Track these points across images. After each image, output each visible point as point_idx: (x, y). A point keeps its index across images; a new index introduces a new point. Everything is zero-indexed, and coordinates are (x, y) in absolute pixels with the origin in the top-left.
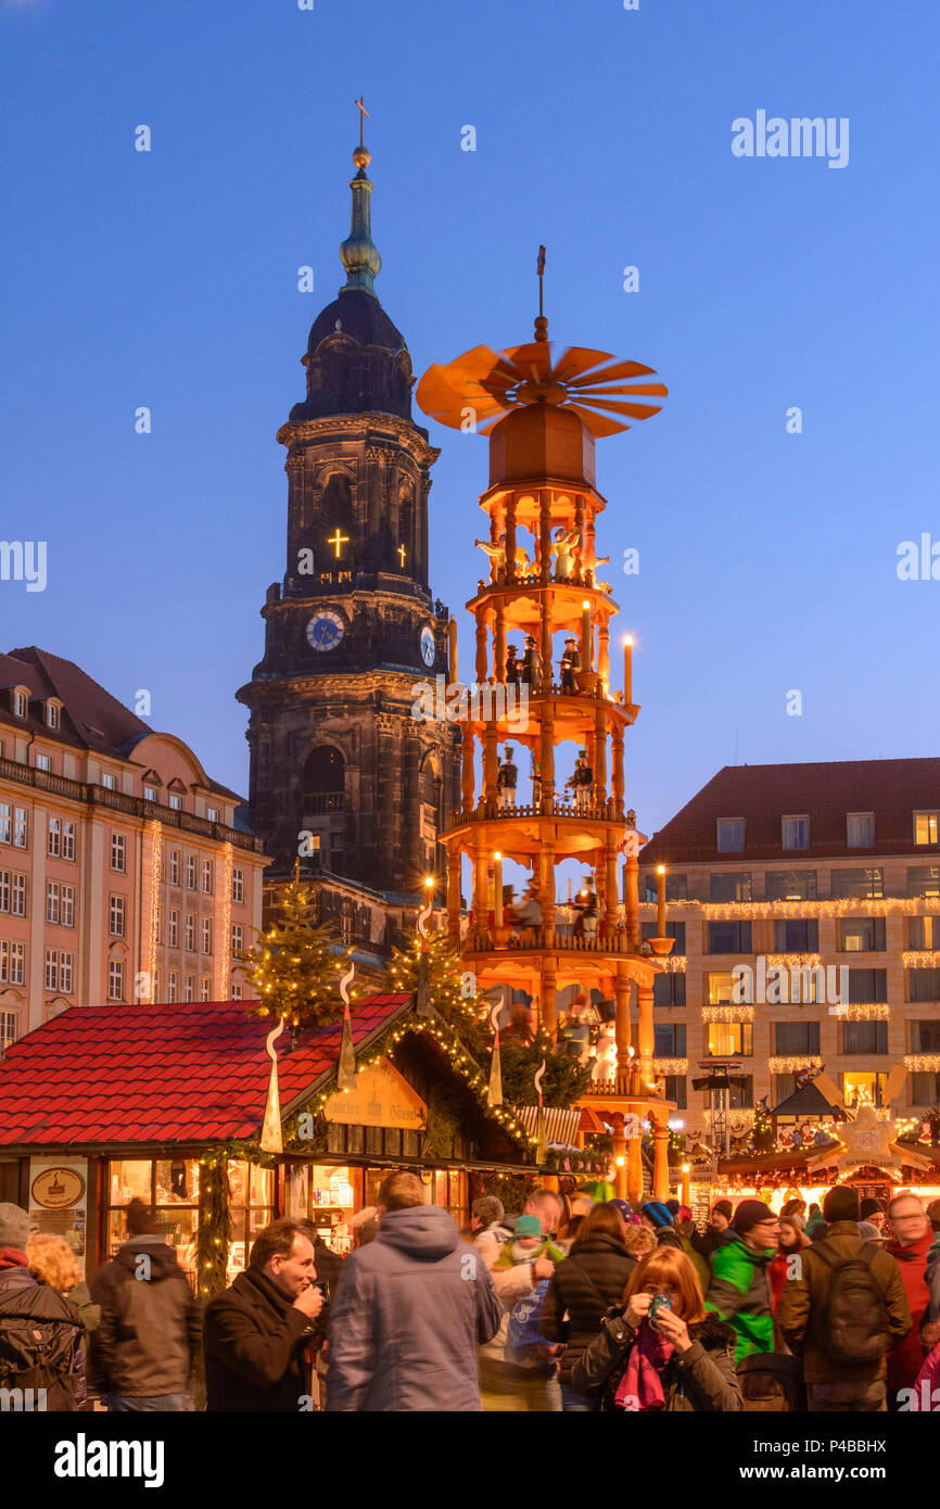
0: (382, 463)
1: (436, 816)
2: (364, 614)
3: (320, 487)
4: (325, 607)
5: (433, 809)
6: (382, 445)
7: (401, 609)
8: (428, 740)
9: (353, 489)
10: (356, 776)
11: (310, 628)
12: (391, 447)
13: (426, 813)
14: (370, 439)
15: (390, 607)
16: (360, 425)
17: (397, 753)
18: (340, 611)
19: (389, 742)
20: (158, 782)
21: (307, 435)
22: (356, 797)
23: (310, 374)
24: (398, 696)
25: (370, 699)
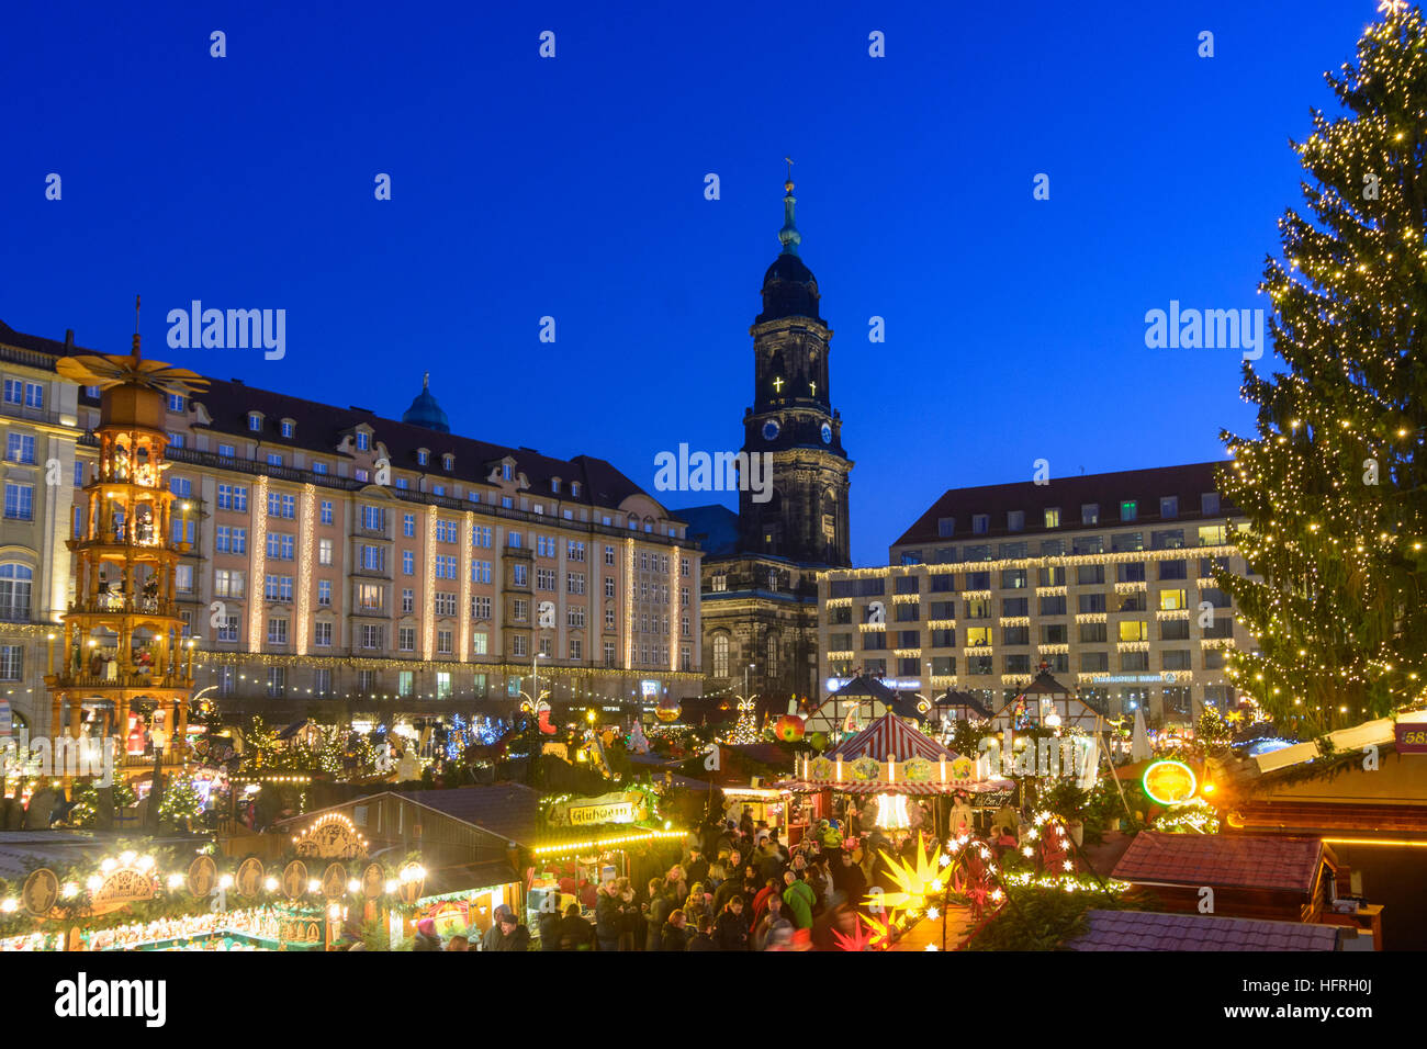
0: (798, 340)
1: (834, 521)
2: (790, 420)
3: (768, 357)
4: (771, 418)
5: (832, 517)
6: (798, 332)
7: (808, 416)
8: (826, 482)
9: (785, 356)
10: (787, 504)
11: (764, 429)
12: (802, 333)
13: (826, 519)
14: (793, 330)
15: (801, 415)
16: (786, 323)
17: (807, 490)
18: (778, 419)
19: (802, 485)
20: (637, 518)
21: (762, 331)
22: (787, 513)
23: (764, 299)
24: (806, 461)
25: (793, 463)
